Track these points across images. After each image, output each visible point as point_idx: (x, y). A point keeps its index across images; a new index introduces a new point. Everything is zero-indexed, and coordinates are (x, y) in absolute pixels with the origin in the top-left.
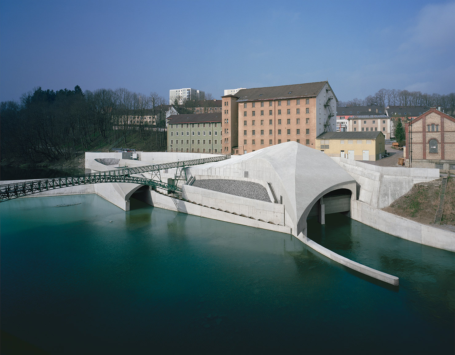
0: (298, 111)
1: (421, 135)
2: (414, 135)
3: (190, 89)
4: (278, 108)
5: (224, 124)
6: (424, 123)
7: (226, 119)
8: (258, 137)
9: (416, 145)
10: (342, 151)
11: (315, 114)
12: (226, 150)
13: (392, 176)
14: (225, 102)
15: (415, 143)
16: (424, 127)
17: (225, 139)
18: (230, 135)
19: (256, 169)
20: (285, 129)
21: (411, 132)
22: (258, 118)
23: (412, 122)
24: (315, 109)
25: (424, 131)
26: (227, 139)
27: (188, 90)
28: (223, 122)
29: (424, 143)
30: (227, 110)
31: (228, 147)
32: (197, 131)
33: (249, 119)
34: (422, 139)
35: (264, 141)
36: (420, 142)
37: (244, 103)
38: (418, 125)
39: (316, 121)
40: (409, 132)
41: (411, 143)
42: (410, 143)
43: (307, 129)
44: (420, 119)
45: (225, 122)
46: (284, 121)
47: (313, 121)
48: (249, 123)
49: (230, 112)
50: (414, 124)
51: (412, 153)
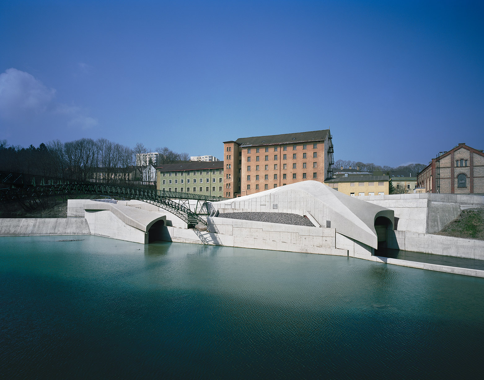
0: (305, 155)
1: (449, 170)
2: (441, 171)
3: (157, 153)
4: (283, 153)
5: (226, 169)
6: (452, 159)
7: (229, 165)
8: (262, 181)
9: (444, 181)
10: (351, 193)
11: (323, 158)
12: (228, 195)
13: (440, 203)
14: (227, 148)
15: (442, 178)
16: (453, 163)
17: (227, 184)
18: (233, 181)
19: (287, 201)
20: (291, 174)
21: (439, 168)
22: (262, 163)
23: (440, 158)
24: (323, 153)
25: (452, 167)
26: (230, 184)
27: (155, 154)
28: (225, 168)
29: (452, 178)
30: (230, 156)
31: (230, 193)
32: (193, 179)
33: (253, 164)
34: (450, 174)
35: (268, 186)
36: (448, 177)
37: (248, 148)
38: (446, 161)
39: (324, 165)
40: (437, 168)
41: (439, 178)
42: (437, 179)
43: (314, 173)
44: (448, 155)
45: (227, 168)
46: (290, 166)
47: (321, 165)
48: (253, 168)
49: (232, 158)
50: (442, 160)
51: (440, 188)
